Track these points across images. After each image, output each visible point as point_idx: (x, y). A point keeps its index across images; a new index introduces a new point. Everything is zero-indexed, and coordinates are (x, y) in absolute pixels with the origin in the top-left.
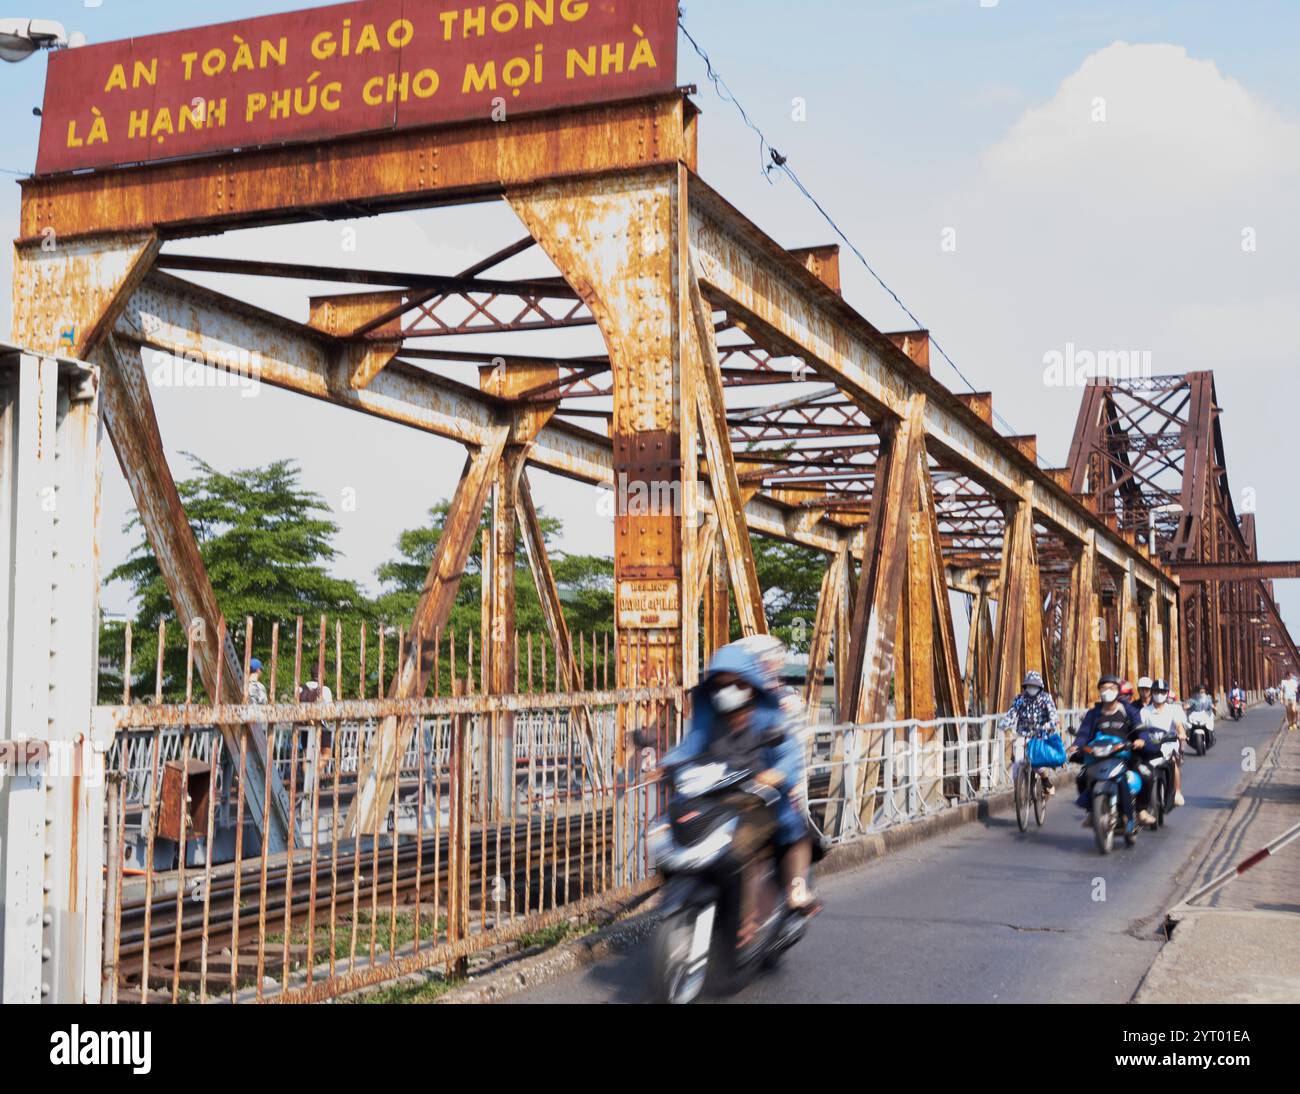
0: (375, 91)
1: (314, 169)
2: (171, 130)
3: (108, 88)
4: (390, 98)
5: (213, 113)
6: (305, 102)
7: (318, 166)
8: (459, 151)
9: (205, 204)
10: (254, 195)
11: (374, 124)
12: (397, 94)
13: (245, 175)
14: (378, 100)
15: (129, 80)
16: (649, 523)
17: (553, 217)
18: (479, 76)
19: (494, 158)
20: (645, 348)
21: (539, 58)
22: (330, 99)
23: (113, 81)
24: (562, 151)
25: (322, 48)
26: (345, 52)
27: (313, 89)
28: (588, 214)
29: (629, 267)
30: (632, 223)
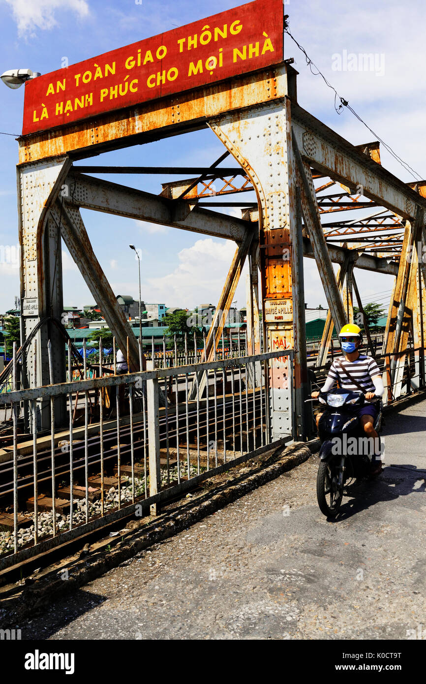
0: (152, 81)
1: (128, 120)
2: (72, 110)
3: (47, 95)
4: (158, 84)
5: (87, 100)
6: (123, 91)
7: (130, 119)
8: (188, 105)
9: (87, 141)
10: (105, 135)
11: (153, 97)
12: (161, 81)
13: (101, 127)
14: (154, 85)
15: (55, 90)
16: (277, 273)
17: (230, 131)
18: (195, 67)
19: (203, 106)
20: (273, 190)
21: (221, 55)
22: (134, 87)
23: (49, 91)
24: (233, 98)
25: (129, 64)
26: (139, 64)
27: (127, 84)
28: (245, 127)
29: (265, 151)
30: (265, 129)
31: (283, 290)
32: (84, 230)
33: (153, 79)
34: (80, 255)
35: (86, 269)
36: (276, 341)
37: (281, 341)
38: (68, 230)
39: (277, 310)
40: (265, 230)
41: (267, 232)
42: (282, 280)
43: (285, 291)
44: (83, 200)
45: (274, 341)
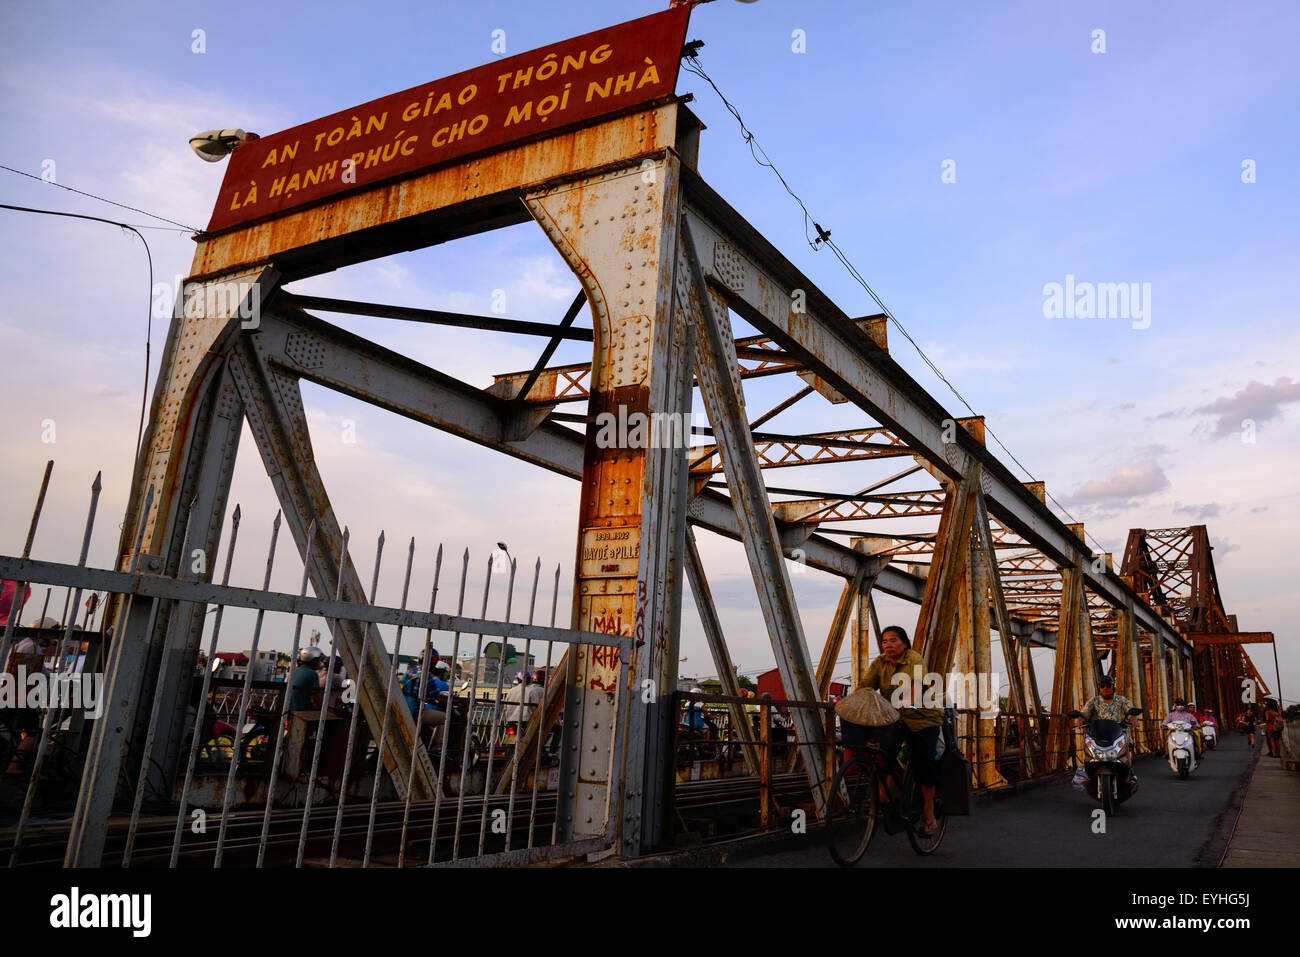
0: (441, 138)
1: (387, 201)
2: (297, 189)
3: (264, 166)
4: (451, 140)
5: (327, 171)
6: (389, 154)
7: (391, 199)
8: (495, 172)
9: (310, 238)
10: (343, 225)
11: (437, 159)
12: (456, 136)
13: (339, 213)
14: (442, 143)
15: (279, 157)
16: (617, 475)
17: (561, 212)
18: (519, 113)
19: (521, 172)
20: (628, 312)
21: (566, 94)
22: (408, 148)
23: (268, 161)
24: (575, 159)
25: (409, 114)
26: (426, 114)
27: (398, 143)
28: (591, 205)
29: (621, 244)
30: (627, 207)
31: (626, 511)
32: (301, 418)
33: (444, 133)
34: (281, 463)
35: (292, 493)
36: (600, 619)
37: (612, 620)
38: (263, 412)
39: (609, 552)
40: (604, 389)
41: (606, 393)
42: (627, 491)
43: (630, 513)
44: (311, 366)
45: (596, 619)
